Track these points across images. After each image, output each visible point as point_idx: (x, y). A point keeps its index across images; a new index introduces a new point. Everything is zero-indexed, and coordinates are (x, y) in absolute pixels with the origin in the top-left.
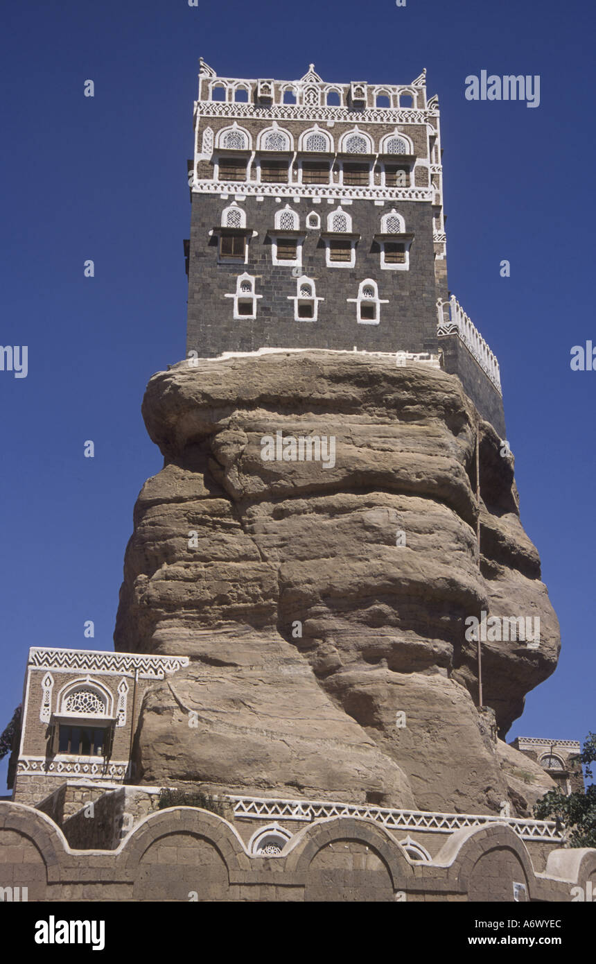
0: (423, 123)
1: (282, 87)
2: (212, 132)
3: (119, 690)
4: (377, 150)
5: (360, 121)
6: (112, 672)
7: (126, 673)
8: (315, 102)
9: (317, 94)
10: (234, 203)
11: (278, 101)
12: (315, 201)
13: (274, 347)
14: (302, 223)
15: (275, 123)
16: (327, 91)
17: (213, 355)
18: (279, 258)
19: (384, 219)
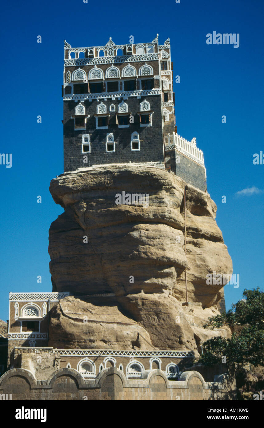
0: (157, 59)
1: (98, 49)
2: (70, 73)
3: (43, 306)
4: (138, 74)
5: (131, 61)
6: (40, 300)
7: (45, 300)
8: (112, 55)
9: (113, 51)
10: (80, 103)
11: (97, 56)
12: (113, 99)
13: (98, 164)
14: (108, 110)
15: (96, 66)
16: (117, 49)
17: (74, 170)
18: (99, 126)
19: (141, 104)
